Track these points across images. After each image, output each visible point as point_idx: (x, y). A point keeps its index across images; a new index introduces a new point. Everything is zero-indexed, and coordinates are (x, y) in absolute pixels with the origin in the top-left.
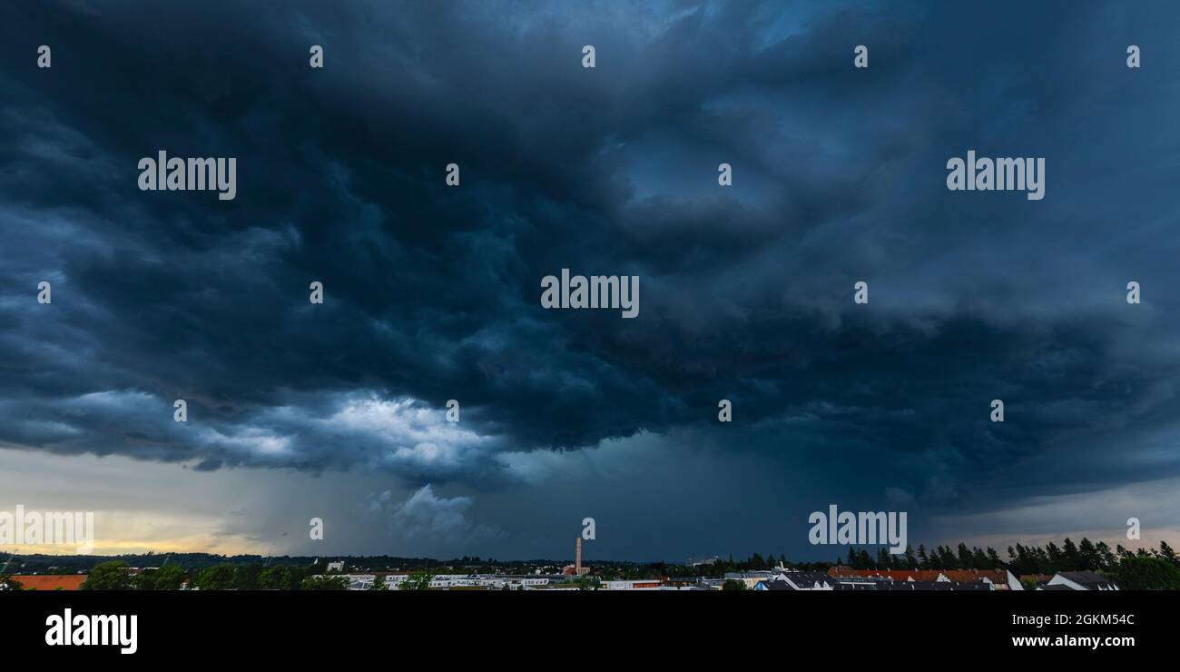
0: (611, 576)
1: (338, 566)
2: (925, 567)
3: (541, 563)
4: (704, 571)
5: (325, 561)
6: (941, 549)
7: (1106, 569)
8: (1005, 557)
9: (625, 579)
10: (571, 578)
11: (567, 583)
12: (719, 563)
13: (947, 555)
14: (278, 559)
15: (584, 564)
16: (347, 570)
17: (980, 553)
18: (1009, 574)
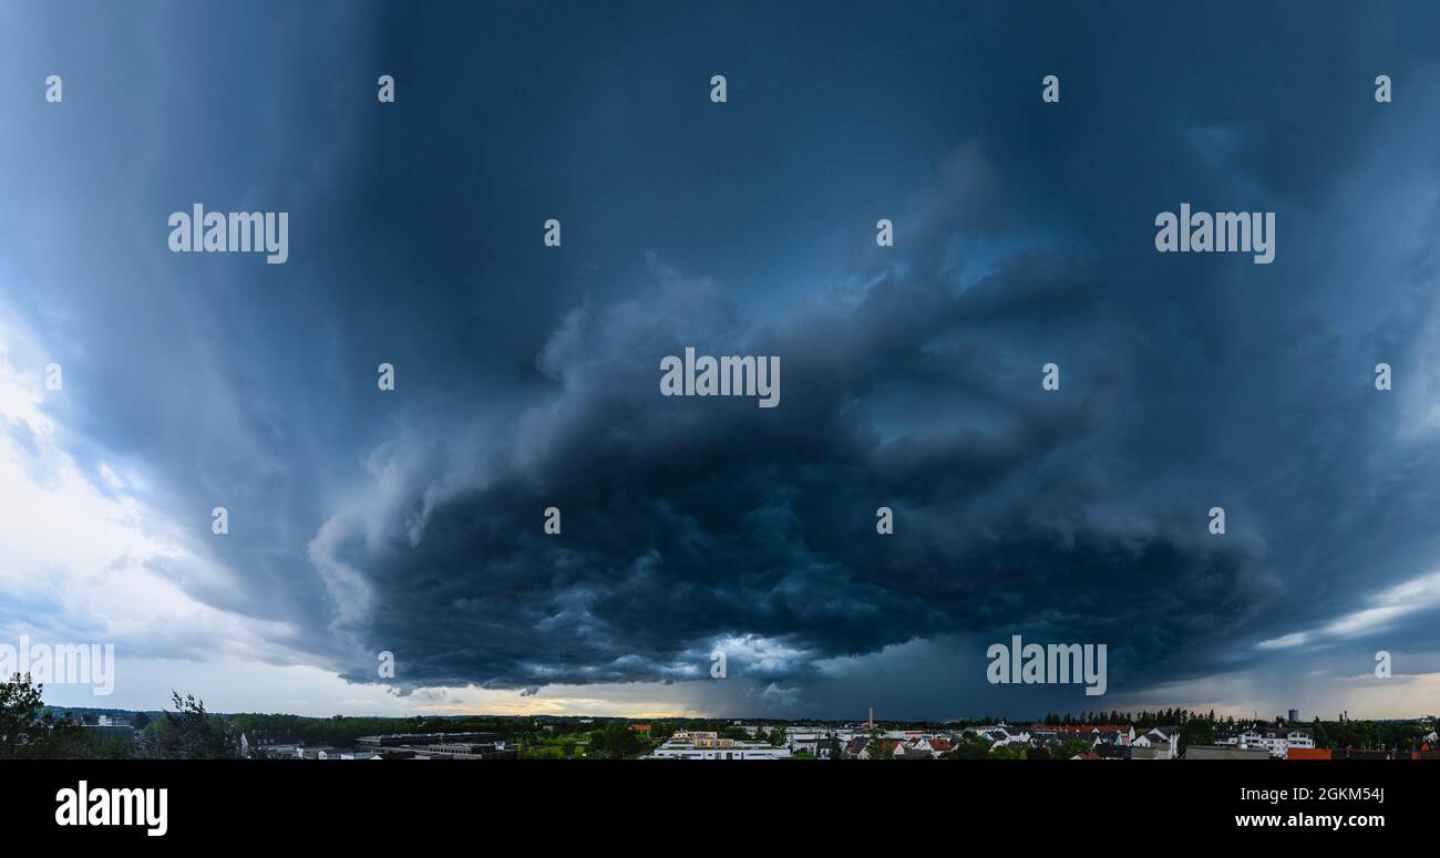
0: (892, 729)
1: (739, 722)
2: (1089, 724)
3: (847, 722)
4: (951, 726)
5: (732, 721)
6: (1102, 714)
7: (1180, 725)
8: (1134, 719)
9: (900, 730)
10: (866, 729)
11: (864, 732)
12: (962, 722)
13: (1104, 717)
14: (712, 720)
15: (875, 722)
16: (743, 724)
17: (1122, 716)
18: (1132, 729)
